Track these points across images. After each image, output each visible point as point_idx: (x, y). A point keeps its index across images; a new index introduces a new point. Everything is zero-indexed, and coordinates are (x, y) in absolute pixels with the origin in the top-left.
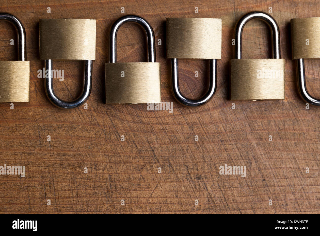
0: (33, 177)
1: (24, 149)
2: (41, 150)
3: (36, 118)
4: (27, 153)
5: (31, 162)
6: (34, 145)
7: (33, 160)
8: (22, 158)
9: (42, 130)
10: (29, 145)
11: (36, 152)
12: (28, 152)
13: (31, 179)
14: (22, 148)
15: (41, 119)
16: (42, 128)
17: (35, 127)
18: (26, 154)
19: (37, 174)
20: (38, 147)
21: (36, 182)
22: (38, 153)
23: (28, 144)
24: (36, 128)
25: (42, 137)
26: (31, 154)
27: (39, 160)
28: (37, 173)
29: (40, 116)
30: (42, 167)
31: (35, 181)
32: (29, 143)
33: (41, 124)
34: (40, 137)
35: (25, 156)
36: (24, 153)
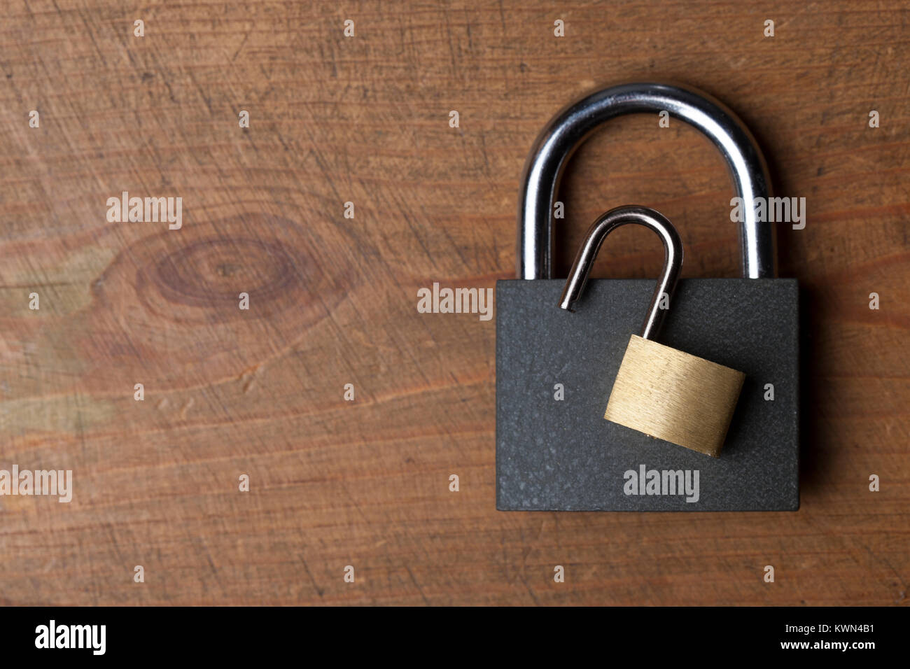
0: (496, 69)
1: (517, 126)
2: (481, 125)
3: (495, 193)
4: (511, 118)
5: (502, 99)
6: (497, 135)
7: (497, 104)
8: (521, 109)
9: (481, 168)
10: (507, 135)
11: (492, 121)
12: (508, 121)
13: (502, 63)
14: (521, 129)
15: (483, 190)
16: (479, 172)
17: (496, 174)
18: (513, 115)
19: (488, 73)
20: (487, 132)
21: (490, 57)
22: (488, 118)
23: (509, 137)
24: (493, 171)
25: (480, 152)
26: (503, 117)
27: (485, 104)
28: (488, 76)
29: (486, 197)
30: (479, 90)
31: (492, 60)
32: (507, 140)
33: (483, 180)
34: (485, 153)
35: (515, 112)
36: (517, 118)
